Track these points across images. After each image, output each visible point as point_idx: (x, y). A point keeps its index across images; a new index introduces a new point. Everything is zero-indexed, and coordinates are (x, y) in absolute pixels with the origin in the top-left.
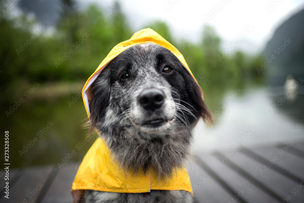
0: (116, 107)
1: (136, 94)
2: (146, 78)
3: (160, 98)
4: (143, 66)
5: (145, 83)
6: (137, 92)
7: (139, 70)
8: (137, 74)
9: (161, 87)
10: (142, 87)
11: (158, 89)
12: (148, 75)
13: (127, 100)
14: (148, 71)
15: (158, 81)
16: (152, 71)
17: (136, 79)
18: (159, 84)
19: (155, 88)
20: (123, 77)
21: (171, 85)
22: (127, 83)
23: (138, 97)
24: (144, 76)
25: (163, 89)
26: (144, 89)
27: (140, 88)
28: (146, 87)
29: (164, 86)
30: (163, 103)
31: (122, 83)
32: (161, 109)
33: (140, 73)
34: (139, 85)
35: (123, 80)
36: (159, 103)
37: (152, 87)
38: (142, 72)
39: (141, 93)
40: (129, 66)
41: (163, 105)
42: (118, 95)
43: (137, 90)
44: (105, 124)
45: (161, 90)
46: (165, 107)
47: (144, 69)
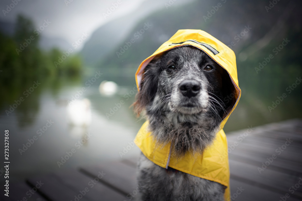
0: (162, 93)
1: (178, 82)
2: (189, 72)
3: (197, 88)
4: (188, 61)
5: (187, 75)
6: (179, 80)
7: (185, 63)
8: (182, 67)
9: (200, 80)
10: (184, 77)
11: (197, 81)
12: (191, 69)
13: (170, 88)
14: (192, 66)
15: (198, 75)
16: (195, 66)
17: (181, 70)
18: (199, 78)
19: (195, 80)
20: (170, 67)
21: (208, 81)
22: (173, 73)
23: (179, 85)
24: (188, 69)
25: (201, 81)
26: (185, 79)
27: (182, 78)
28: (187, 78)
29: (202, 80)
30: (199, 93)
31: (169, 72)
32: (196, 97)
33: (185, 66)
34: (182, 75)
35: (170, 69)
36: (196, 92)
37: (192, 79)
38: (187, 66)
39: (182, 82)
40: (177, 59)
41: (198, 95)
42: (163, 82)
43: (180, 79)
44: (153, 108)
45: (199, 82)
46: (199, 96)
47: (189, 64)
